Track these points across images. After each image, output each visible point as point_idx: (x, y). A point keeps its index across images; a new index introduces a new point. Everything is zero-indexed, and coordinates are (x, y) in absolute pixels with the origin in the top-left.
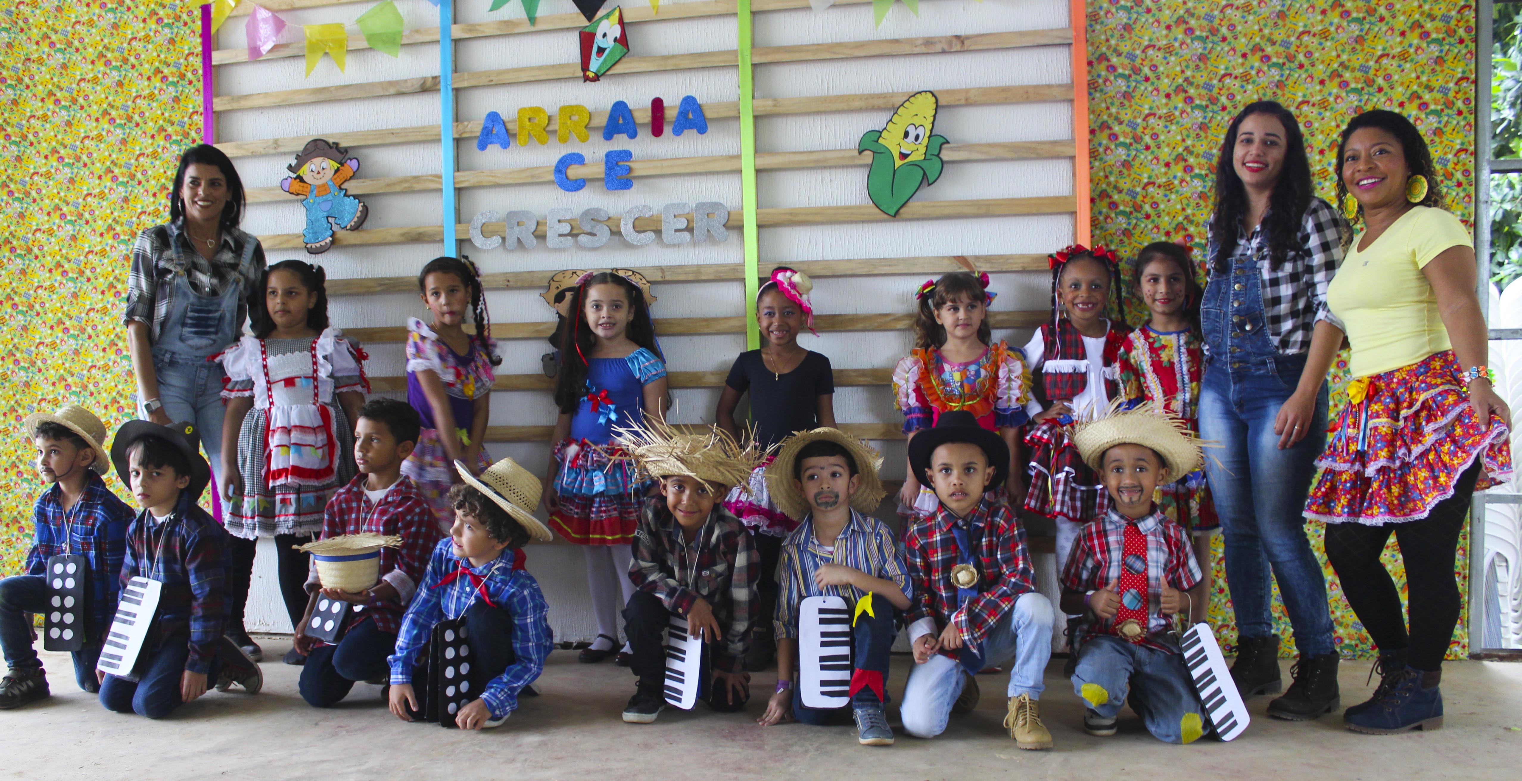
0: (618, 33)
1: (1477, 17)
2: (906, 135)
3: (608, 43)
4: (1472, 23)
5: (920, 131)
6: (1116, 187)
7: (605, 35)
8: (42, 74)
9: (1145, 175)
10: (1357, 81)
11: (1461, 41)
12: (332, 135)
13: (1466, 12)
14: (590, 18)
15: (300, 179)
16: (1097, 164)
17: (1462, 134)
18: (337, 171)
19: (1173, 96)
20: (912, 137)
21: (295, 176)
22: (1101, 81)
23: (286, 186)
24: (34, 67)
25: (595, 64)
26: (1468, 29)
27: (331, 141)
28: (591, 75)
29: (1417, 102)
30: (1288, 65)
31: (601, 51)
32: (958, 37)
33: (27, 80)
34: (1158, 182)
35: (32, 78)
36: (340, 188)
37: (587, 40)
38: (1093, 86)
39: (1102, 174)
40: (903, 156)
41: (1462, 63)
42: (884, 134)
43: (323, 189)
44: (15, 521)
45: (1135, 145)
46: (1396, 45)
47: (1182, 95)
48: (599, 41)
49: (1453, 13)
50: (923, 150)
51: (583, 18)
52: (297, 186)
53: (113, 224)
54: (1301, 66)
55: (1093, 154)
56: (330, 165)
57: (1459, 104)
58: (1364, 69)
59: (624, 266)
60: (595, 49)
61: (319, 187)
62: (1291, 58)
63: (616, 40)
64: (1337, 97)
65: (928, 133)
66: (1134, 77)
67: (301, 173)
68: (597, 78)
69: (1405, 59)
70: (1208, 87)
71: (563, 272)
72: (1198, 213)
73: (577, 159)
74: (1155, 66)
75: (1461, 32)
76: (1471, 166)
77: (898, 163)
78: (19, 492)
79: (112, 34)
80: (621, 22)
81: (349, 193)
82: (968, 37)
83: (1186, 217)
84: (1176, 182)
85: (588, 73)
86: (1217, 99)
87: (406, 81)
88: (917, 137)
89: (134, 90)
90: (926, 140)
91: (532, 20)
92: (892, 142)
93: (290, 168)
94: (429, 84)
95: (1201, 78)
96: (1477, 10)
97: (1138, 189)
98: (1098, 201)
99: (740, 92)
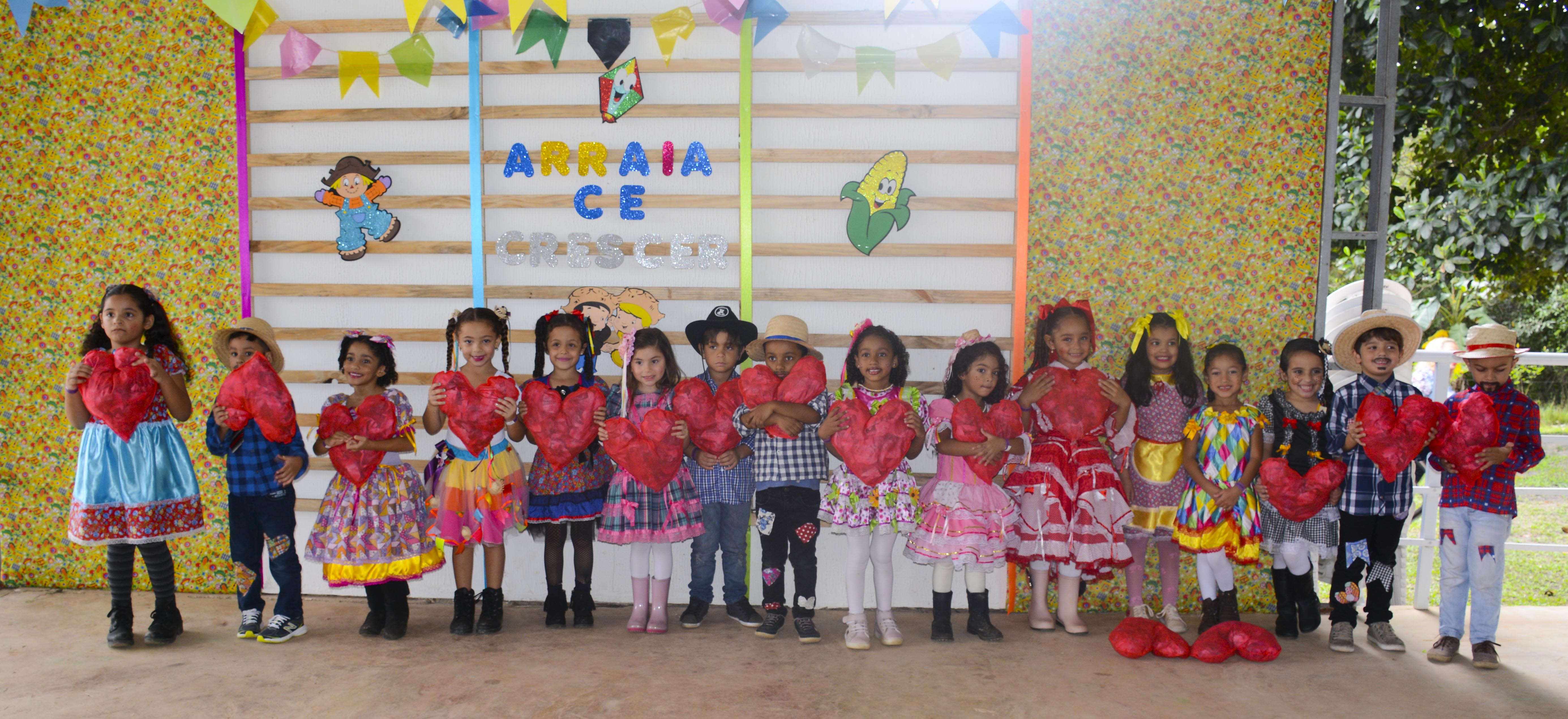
0: (633, 81)
1: (1327, 120)
2: (881, 187)
3: (625, 89)
4: (1324, 123)
5: (892, 184)
6: (1047, 238)
7: (622, 82)
8: (68, 75)
9: (1071, 229)
10: (1238, 162)
11: (1315, 137)
12: (365, 154)
13: (1320, 115)
14: (608, 66)
15: (334, 191)
16: (1033, 218)
17: (1312, 210)
18: (370, 186)
19: (1096, 166)
20: (885, 189)
21: (328, 188)
22: (1040, 150)
23: (320, 197)
24: (58, 67)
25: (613, 108)
26: (1321, 128)
27: (363, 159)
28: (609, 117)
29: (1281, 183)
30: (1187, 146)
31: (618, 96)
32: (926, 107)
33: (51, 79)
34: (1081, 235)
35: (56, 76)
36: (373, 203)
37: (605, 86)
38: (1034, 154)
39: (1037, 226)
40: (878, 204)
41: (1315, 155)
42: (863, 185)
43: (356, 202)
44: (43, 491)
45: (1064, 204)
46: (1268, 136)
47: (1104, 166)
48: (616, 87)
49: (1311, 115)
50: (894, 200)
51: (602, 65)
52: (331, 197)
53: (142, 220)
54: (1197, 148)
55: (1032, 210)
56: (362, 181)
57: (1312, 186)
58: (1244, 154)
59: (636, 285)
60: (613, 94)
61: (353, 200)
62: (1189, 141)
63: (631, 87)
64: (1223, 175)
65: (899, 186)
66: (1066, 148)
67: (334, 186)
68: (614, 120)
69: (1274, 148)
70: (1124, 160)
71: (582, 288)
72: (1111, 262)
73: (596, 191)
74: (1084, 140)
75: (1316, 130)
76: (1317, 236)
77: (873, 210)
78: (46, 465)
79: (140, 41)
80: (637, 71)
81: (381, 207)
82: (934, 107)
83: (1102, 265)
84: (1095, 236)
85: (606, 115)
86: (1131, 171)
87: (436, 109)
88: (889, 189)
89: (163, 96)
90: (897, 192)
91: (555, 63)
92: (869, 193)
93: (324, 181)
94: (458, 113)
95: (1119, 153)
96: (1327, 114)
97: (1065, 240)
98: (1032, 248)
99: (740, 140)
